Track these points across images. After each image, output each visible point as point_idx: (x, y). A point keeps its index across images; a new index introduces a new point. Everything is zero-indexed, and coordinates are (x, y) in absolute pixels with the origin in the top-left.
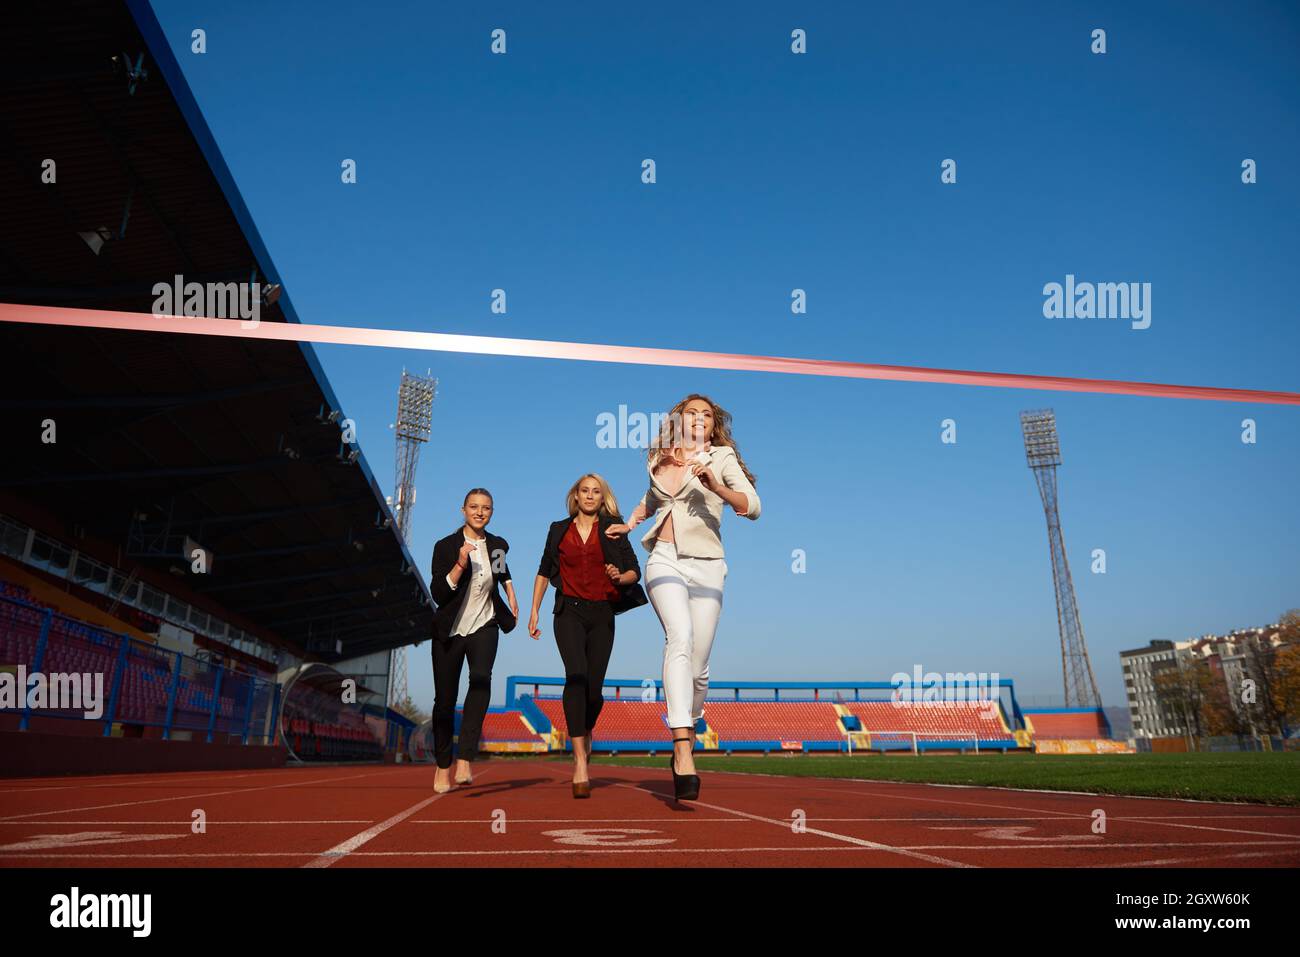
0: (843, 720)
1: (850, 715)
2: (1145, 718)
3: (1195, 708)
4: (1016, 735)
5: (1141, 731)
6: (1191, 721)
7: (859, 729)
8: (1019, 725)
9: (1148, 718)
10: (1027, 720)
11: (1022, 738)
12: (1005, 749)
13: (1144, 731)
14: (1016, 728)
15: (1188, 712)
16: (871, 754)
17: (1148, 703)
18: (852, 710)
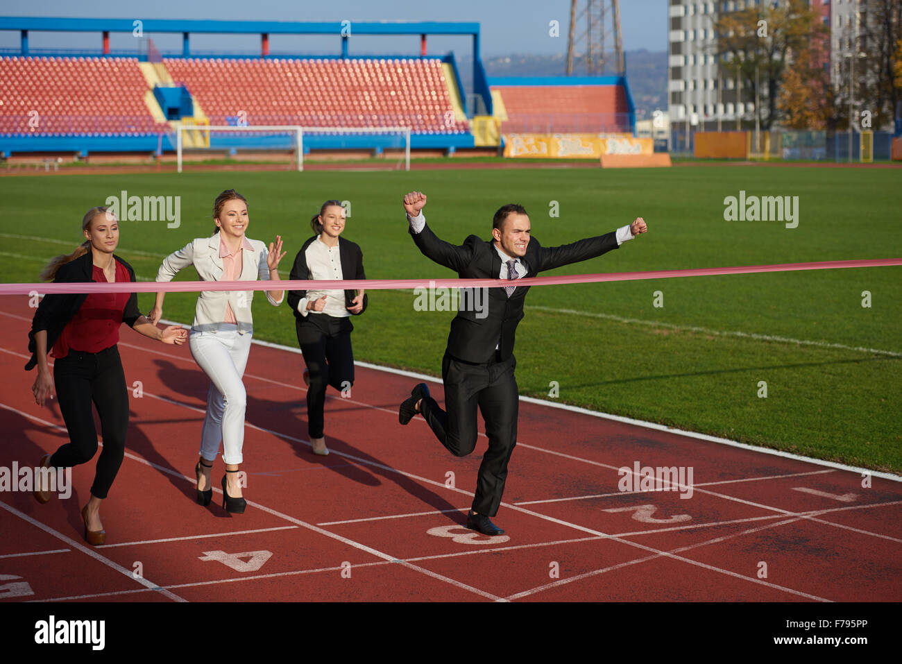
0: (158, 93)
1: (172, 85)
2: (691, 86)
3: (774, 75)
4: (474, 124)
5: (681, 109)
6: (762, 98)
7: (189, 112)
8: (482, 106)
9: (695, 87)
10: (496, 96)
11: (483, 128)
12: (452, 149)
13: (686, 112)
14: (476, 112)
15: (761, 82)
16: (209, 158)
17: (701, 60)
18: (174, 74)
